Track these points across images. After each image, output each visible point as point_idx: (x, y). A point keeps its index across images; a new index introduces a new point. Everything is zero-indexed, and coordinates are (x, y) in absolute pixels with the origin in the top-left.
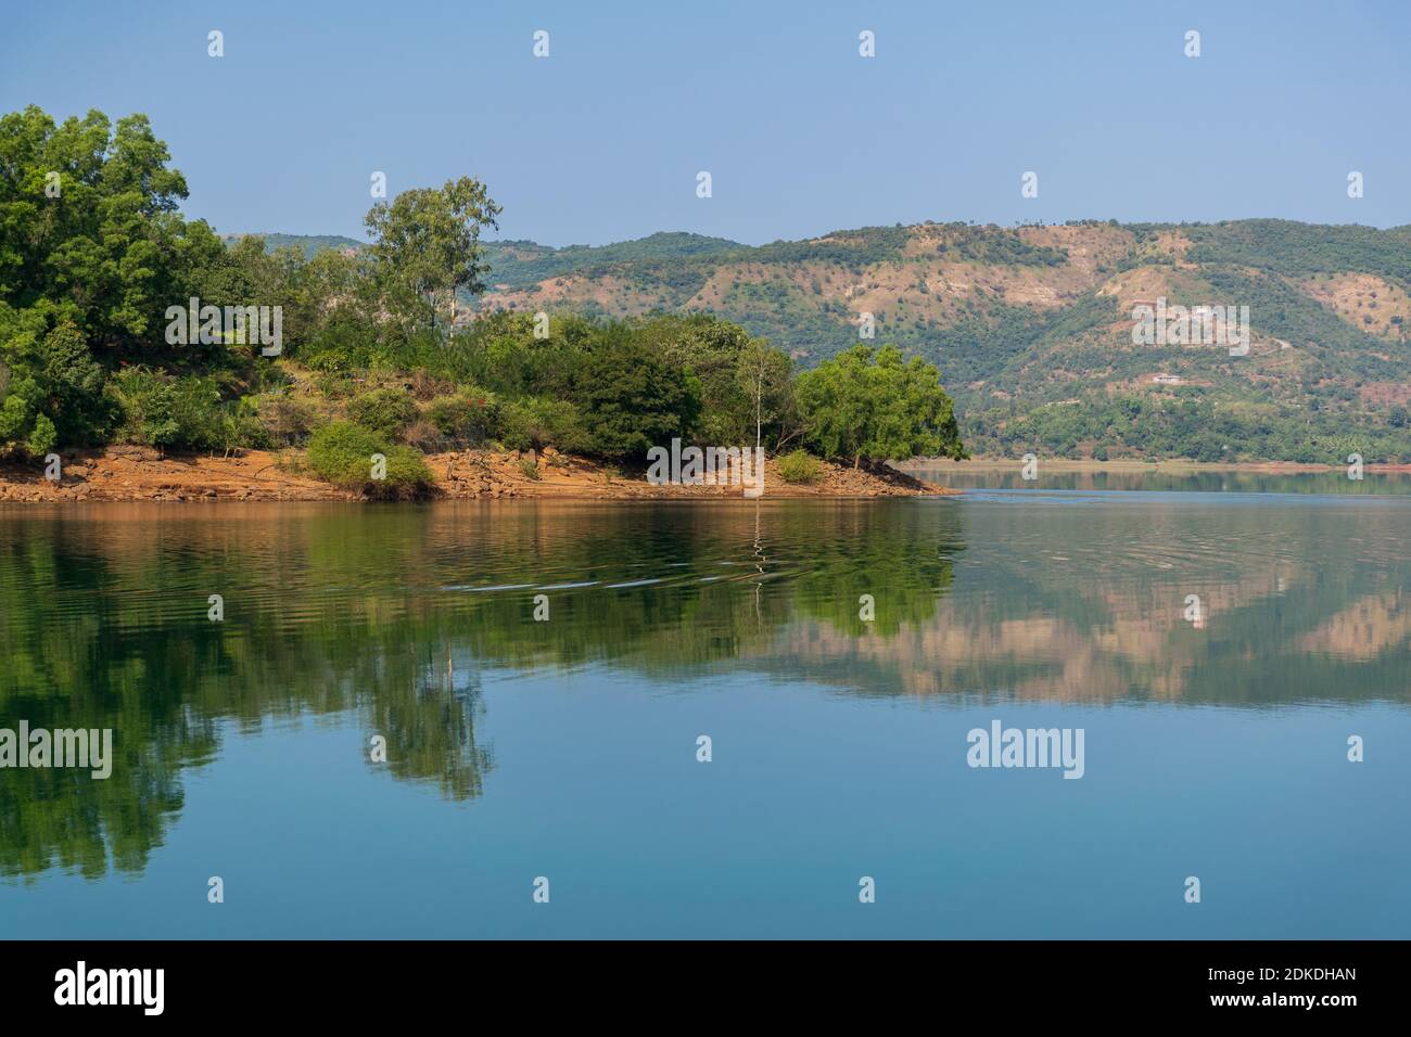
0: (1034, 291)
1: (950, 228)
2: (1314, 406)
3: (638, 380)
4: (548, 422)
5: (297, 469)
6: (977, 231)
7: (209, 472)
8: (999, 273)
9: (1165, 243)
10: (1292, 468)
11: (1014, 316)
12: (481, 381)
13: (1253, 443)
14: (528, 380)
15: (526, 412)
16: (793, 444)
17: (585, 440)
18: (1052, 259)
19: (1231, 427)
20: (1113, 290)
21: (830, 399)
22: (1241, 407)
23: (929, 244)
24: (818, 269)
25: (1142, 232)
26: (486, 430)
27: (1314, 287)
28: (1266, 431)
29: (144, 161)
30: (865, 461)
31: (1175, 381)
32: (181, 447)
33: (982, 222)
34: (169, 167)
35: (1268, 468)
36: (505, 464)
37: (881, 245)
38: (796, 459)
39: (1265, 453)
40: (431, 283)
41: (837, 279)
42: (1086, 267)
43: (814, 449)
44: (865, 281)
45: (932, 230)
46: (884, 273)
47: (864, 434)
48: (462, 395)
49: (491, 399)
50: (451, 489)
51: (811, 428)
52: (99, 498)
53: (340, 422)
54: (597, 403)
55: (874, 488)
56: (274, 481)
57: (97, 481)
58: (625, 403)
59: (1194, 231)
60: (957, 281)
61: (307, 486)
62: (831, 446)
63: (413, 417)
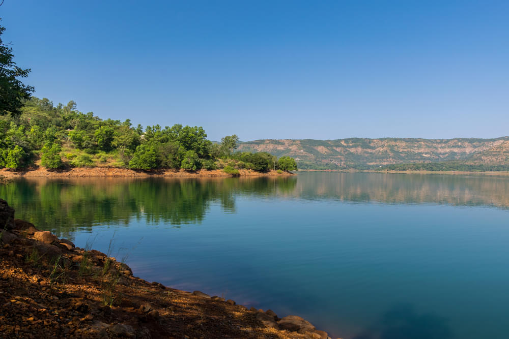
0: (281, 148)
1: (270, 140)
2: (316, 163)
3: (261, 161)
4: (250, 166)
5: (223, 172)
6: (273, 140)
7: (213, 172)
8: (276, 146)
9: (297, 142)
10: (314, 170)
11: (278, 151)
12: (242, 160)
13: (309, 167)
14: (246, 160)
15: (248, 164)
16: (278, 169)
17: (255, 168)
18: (283, 144)
19: (307, 165)
20: (290, 148)
21: (283, 163)
22: (308, 163)
23: (267, 142)
24: (254, 145)
25: (294, 141)
26: (243, 167)
27: (315, 148)
28: (311, 166)
29: (202, 132)
30: (287, 171)
31: (299, 159)
32: (210, 169)
33: (274, 139)
34: (205, 133)
35: (311, 170)
36: (247, 171)
37: (262, 142)
38: (279, 171)
39: (311, 168)
40: (230, 148)
41: (256, 146)
42: (287, 145)
43: (281, 169)
44: (260, 146)
45: (268, 140)
46: (262, 145)
47: (287, 167)
48: (240, 162)
49: (244, 163)
50: (241, 174)
51: (280, 166)
52: (201, 176)
53: (227, 166)
54: (256, 164)
55: (289, 174)
56: (221, 173)
57: (200, 174)
58: (260, 164)
59: (300, 140)
60: (271, 147)
61: (225, 174)
62: (283, 169)
63: (235, 165)
